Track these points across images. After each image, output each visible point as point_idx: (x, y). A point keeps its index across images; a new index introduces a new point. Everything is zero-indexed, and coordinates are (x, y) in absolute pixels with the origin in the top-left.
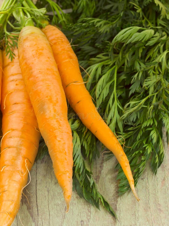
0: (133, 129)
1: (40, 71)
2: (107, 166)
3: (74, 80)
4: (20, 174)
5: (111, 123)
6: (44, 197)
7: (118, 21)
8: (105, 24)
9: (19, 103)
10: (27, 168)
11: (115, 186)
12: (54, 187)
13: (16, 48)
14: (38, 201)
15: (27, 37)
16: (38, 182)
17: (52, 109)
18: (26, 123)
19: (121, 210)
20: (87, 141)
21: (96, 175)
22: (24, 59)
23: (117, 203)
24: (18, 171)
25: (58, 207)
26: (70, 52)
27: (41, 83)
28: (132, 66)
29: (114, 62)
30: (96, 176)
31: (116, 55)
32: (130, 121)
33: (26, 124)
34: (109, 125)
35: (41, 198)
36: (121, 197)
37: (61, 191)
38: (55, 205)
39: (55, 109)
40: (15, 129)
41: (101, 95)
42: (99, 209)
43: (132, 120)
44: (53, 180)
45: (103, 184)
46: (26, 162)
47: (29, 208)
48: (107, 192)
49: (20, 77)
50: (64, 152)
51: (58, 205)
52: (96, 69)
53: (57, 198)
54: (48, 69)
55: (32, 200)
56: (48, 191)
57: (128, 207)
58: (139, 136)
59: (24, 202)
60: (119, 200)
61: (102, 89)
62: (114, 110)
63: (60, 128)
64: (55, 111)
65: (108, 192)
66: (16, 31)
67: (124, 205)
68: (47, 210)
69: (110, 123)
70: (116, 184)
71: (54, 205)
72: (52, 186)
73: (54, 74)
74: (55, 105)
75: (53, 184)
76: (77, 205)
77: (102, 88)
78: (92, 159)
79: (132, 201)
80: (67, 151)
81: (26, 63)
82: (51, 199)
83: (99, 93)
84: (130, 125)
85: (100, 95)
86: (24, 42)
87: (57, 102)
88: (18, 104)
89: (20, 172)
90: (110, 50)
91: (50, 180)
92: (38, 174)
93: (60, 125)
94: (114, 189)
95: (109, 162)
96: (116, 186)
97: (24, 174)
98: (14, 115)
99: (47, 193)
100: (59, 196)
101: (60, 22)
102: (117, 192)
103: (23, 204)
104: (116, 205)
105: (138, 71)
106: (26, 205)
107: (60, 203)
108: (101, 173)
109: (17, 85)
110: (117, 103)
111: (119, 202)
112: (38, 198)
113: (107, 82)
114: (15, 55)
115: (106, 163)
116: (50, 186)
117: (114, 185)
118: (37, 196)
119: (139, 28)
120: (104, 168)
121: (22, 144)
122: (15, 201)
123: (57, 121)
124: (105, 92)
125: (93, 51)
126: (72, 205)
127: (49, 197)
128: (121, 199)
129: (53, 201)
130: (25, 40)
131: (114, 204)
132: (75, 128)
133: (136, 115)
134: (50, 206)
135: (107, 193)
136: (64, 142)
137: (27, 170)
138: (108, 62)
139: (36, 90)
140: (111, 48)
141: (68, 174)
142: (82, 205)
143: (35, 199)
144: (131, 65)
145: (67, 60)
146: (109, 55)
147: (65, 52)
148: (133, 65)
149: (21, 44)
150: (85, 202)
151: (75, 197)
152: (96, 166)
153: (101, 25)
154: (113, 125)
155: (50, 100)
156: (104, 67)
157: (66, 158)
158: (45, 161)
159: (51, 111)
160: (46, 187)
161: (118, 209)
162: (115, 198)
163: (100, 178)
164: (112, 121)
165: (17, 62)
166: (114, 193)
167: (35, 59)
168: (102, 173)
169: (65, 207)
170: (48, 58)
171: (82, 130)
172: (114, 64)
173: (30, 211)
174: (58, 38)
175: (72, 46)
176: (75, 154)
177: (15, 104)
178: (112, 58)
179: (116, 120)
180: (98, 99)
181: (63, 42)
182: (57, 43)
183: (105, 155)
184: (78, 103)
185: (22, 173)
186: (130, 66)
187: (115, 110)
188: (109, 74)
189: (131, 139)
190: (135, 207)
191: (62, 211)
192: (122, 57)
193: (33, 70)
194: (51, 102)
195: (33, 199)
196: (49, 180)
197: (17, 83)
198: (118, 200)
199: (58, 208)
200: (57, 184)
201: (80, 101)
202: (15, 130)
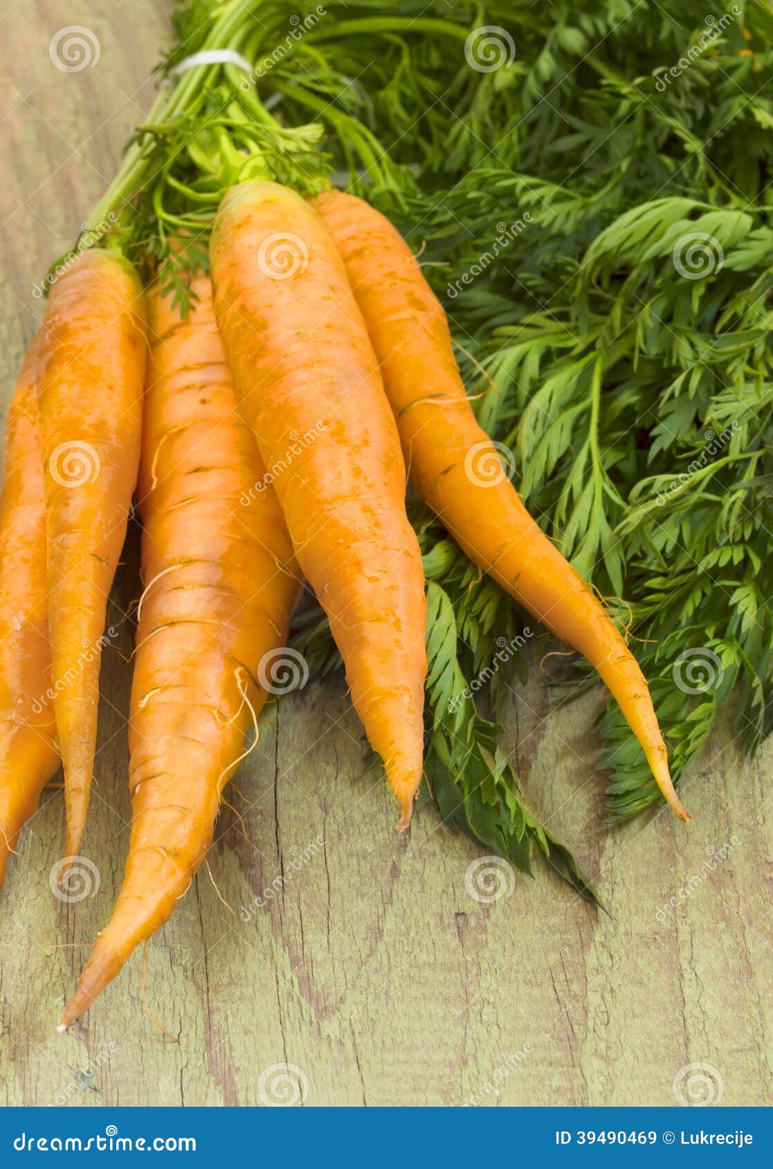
0: (665, 584)
1: (298, 333)
2: (562, 727)
3: (431, 389)
4: (217, 717)
5: (578, 553)
6: (307, 826)
7: (607, 194)
8: (557, 199)
9: (212, 468)
10: (244, 695)
11: (594, 796)
12: (348, 793)
13: (201, 272)
14: (283, 839)
15: (249, 216)
16: (284, 775)
17: (344, 467)
18: (238, 537)
19: (616, 878)
20: (480, 621)
21: (517, 756)
22: (233, 293)
23: (600, 856)
24: (210, 707)
25: (362, 864)
26: (414, 287)
27: (302, 375)
28: (664, 354)
29: (590, 340)
30: (517, 759)
31: (599, 318)
32: (654, 549)
33: (239, 540)
34: (569, 559)
35: (293, 831)
36: (618, 837)
37: (375, 809)
38: (352, 855)
39: (358, 468)
40: (194, 558)
41: (540, 448)
42: (529, 873)
43: (659, 547)
44: (345, 770)
45: (545, 787)
46: (238, 677)
47: (246, 864)
48: (562, 816)
49: (219, 375)
50: (393, 619)
51: (365, 857)
52: (520, 357)
53: (359, 833)
54: (328, 326)
55: (260, 836)
56: (325, 808)
57: (644, 871)
58: (688, 609)
59: (227, 843)
60: (607, 846)
61: (546, 425)
62: (588, 507)
63: (375, 534)
64: (357, 472)
65: (564, 817)
66: (202, 210)
67: (627, 863)
68: (321, 872)
69: (573, 552)
70: (596, 791)
71: (348, 856)
72: (338, 789)
73: (354, 345)
74: (357, 450)
75: (342, 782)
76: (439, 857)
77: (544, 423)
78: (496, 691)
79: (662, 849)
80: (403, 617)
81: (243, 308)
82: (335, 835)
83: (534, 439)
84: (653, 571)
85: (536, 447)
86: (235, 233)
87: (366, 443)
88: (207, 470)
89: (215, 712)
90: (577, 293)
91: (330, 770)
92: (282, 748)
93: (377, 524)
94: (587, 806)
95: (569, 711)
96: (599, 795)
97: (231, 721)
98: (193, 511)
99: (318, 812)
100: (369, 827)
101: (375, 191)
102: (601, 818)
103: (221, 848)
104: (597, 863)
105: (687, 368)
106: (237, 853)
107: (370, 847)
108: (536, 749)
109: (203, 402)
110: (599, 481)
111: (609, 851)
112: (285, 830)
113: (565, 407)
114: (195, 296)
115: (557, 717)
116: (333, 789)
117: (589, 792)
118: (280, 823)
119: (690, 203)
120: (549, 733)
121: (222, 610)
122: (194, 810)
123: (366, 509)
124: (558, 442)
125: (505, 312)
126: (420, 857)
127: (327, 827)
128: (615, 842)
129: (345, 841)
130: (239, 226)
131: (587, 858)
132: (434, 569)
133: (677, 531)
134: (333, 859)
135: (562, 820)
136: (389, 584)
137: (245, 702)
138: (566, 340)
139: (282, 400)
140: (580, 284)
141: (406, 699)
142: (460, 858)
143: (272, 834)
144: (661, 352)
145: (405, 314)
146: (573, 316)
147: (395, 284)
148: (667, 352)
149: (224, 244)
150: (471, 848)
151: (431, 832)
152: (515, 727)
153: (539, 203)
154: (584, 559)
155: (339, 434)
156: (552, 361)
157: (397, 642)
158: (309, 703)
159: (340, 473)
160: (316, 792)
161: (605, 876)
162: (594, 837)
163: (533, 766)
164: (580, 546)
165: (204, 324)
166: (588, 820)
167: (279, 292)
168: (539, 751)
169: (390, 864)
170: (333, 288)
171: (460, 581)
172: (591, 347)
173: (253, 872)
174: (369, 233)
175: (424, 264)
176: (435, 657)
177: (197, 470)
178: (583, 326)
179: (598, 542)
180: (528, 460)
181: (387, 248)
182: (366, 252)
183: (551, 690)
184: (446, 472)
185: (223, 717)
186: (657, 355)
187: (592, 505)
188: (571, 379)
189: (658, 621)
190: (673, 870)
191: (379, 878)
192: (623, 323)
193: (271, 330)
194: (342, 442)
195: (264, 833)
196: (327, 769)
197: (207, 397)
198: (604, 846)
199: (366, 868)
200: (361, 784)
201: (455, 465)
202: (197, 560)
